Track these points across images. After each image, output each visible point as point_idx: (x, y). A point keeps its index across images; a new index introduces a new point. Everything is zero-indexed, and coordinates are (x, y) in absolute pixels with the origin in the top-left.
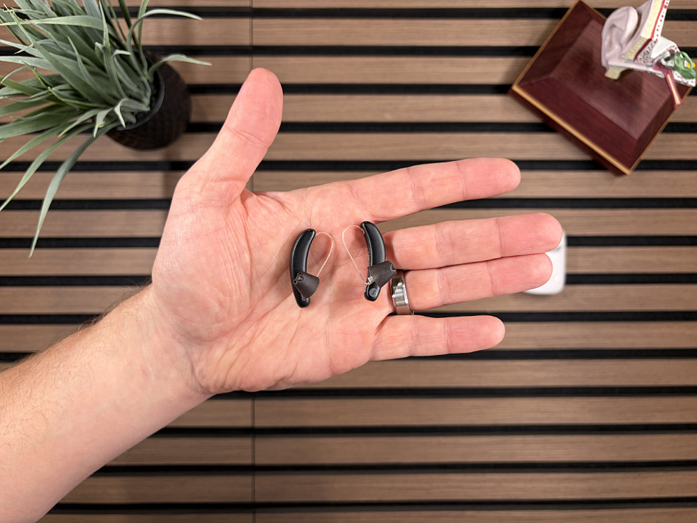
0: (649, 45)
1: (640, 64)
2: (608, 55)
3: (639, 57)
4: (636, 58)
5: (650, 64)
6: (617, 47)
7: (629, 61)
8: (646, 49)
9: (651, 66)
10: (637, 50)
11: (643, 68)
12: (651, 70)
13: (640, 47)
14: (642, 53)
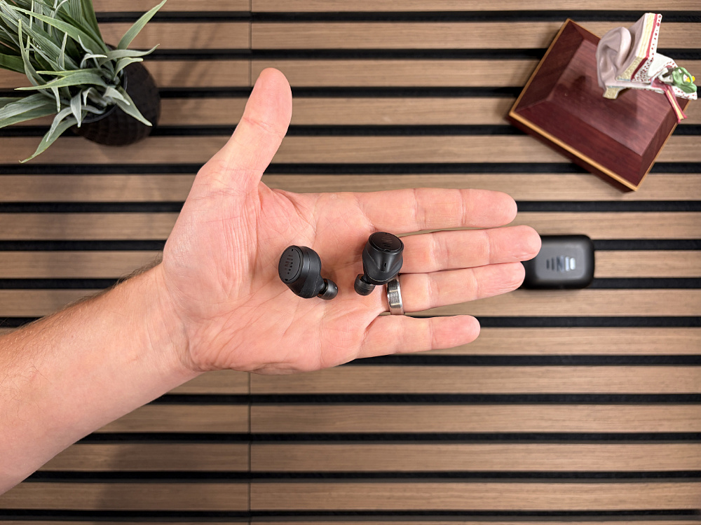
0: (645, 64)
1: (639, 83)
2: (604, 76)
3: (636, 76)
4: (633, 77)
5: (648, 82)
6: (612, 68)
7: (625, 81)
8: (643, 68)
9: (650, 84)
10: (634, 69)
11: (641, 86)
12: (649, 87)
13: (636, 66)
14: (639, 72)
